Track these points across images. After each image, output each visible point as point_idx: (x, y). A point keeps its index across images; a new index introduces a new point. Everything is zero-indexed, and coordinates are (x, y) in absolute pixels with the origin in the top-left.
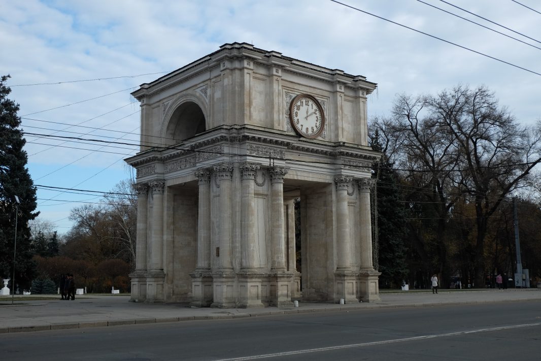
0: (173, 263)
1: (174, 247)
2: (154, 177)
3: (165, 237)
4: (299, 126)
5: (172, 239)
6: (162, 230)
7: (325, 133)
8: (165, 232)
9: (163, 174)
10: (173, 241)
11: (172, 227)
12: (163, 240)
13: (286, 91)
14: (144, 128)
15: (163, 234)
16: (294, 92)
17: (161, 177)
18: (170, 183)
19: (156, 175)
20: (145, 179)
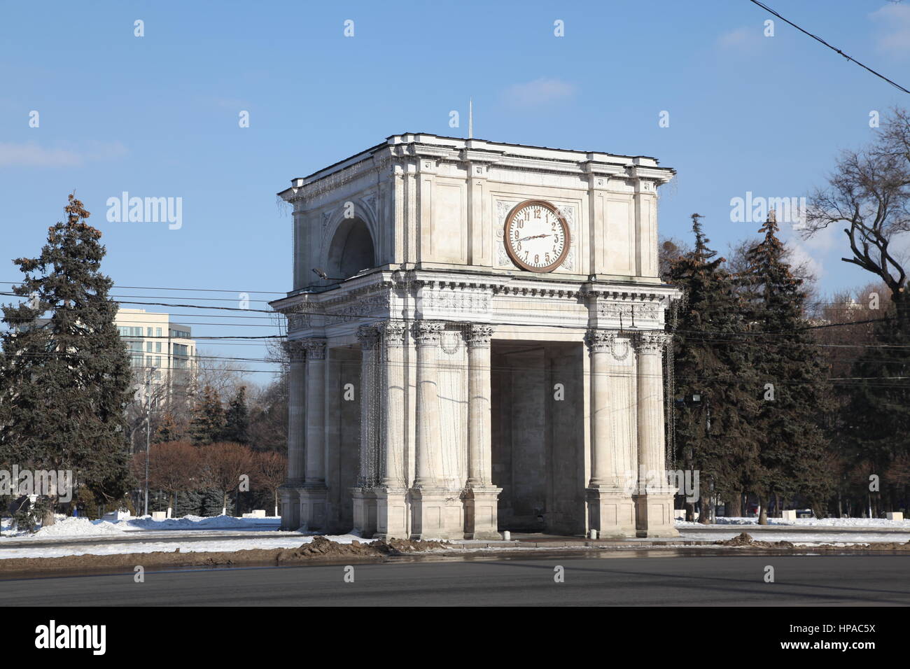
0: (340, 469)
1: (341, 445)
2: (310, 332)
3: (327, 429)
4: (521, 255)
5: (338, 433)
6: (323, 417)
7: (573, 261)
8: (327, 422)
9: (324, 327)
10: (341, 436)
11: (338, 413)
12: (324, 434)
13: (498, 198)
14: (298, 252)
15: (323, 424)
16: (513, 199)
17: (319, 332)
18: (332, 344)
19: (312, 331)
20: (299, 335)
